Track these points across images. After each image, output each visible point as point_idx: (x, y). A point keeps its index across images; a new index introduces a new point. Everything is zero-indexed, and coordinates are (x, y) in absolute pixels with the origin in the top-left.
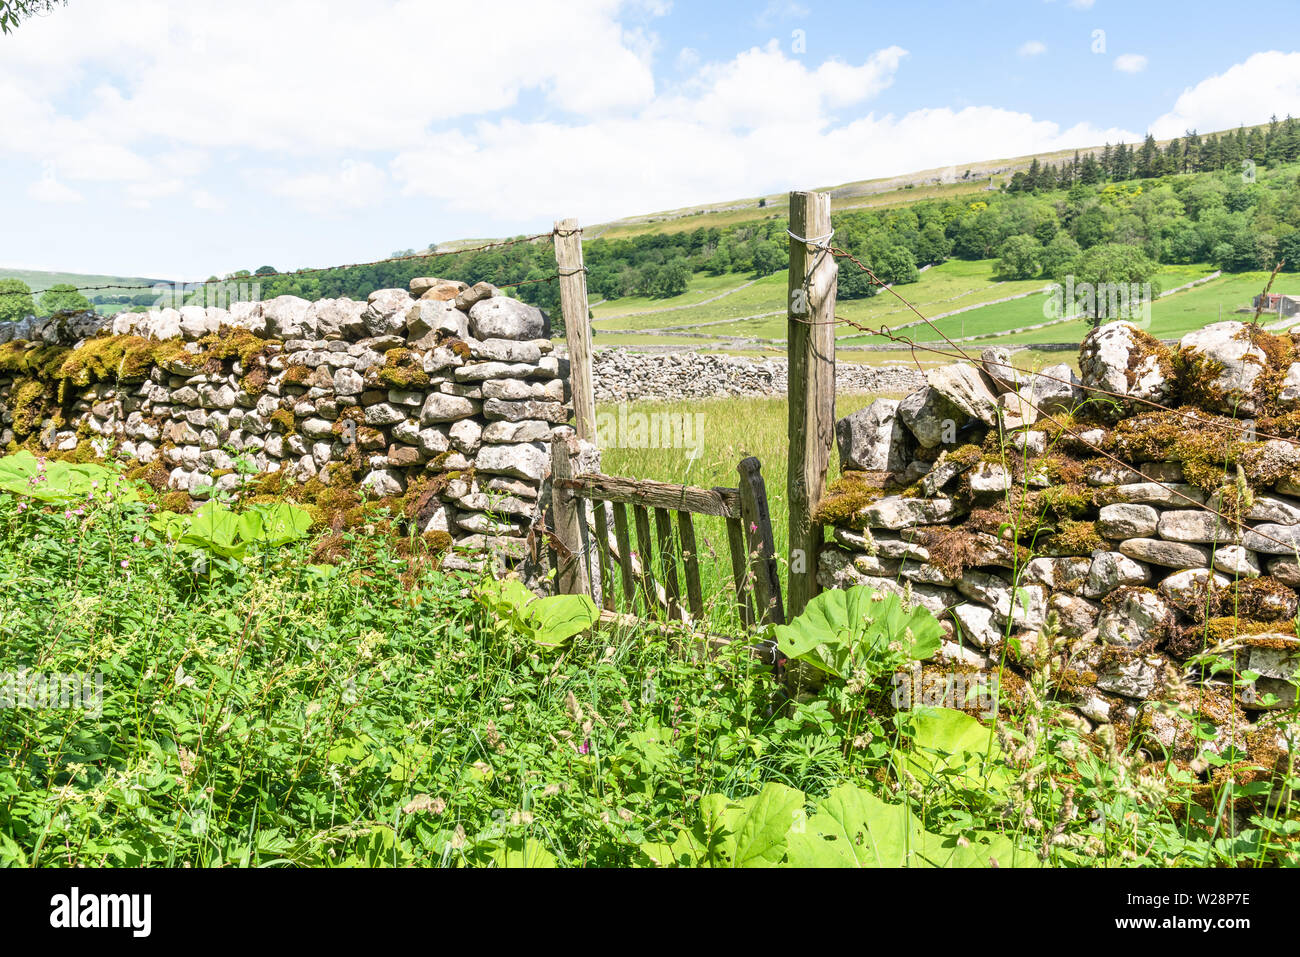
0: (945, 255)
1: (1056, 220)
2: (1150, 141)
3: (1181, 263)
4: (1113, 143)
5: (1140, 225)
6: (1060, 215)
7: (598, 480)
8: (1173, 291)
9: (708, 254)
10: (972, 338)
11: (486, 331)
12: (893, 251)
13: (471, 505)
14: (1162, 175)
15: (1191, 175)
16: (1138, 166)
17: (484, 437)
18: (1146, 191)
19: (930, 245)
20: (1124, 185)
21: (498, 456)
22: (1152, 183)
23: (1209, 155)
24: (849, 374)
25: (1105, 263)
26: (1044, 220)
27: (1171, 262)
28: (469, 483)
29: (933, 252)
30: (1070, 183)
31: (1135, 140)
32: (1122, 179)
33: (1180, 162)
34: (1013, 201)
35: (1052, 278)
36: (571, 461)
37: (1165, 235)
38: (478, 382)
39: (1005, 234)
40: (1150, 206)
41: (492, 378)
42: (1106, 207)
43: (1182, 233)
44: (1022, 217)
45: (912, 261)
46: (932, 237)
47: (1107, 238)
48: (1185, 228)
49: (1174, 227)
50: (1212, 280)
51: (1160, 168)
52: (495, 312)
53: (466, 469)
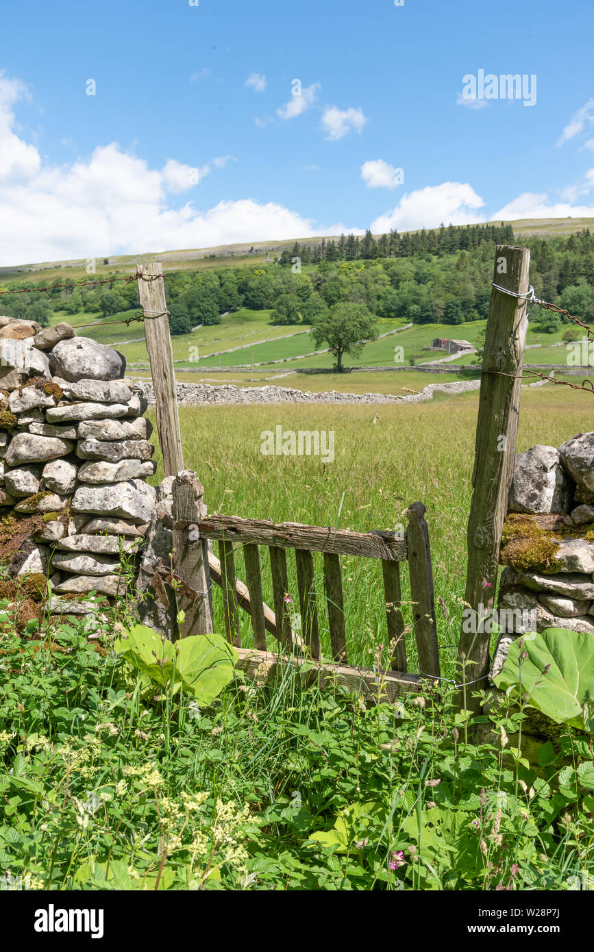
0: (238, 305)
1: (311, 284)
2: (369, 235)
3: (389, 317)
4: (346, 235)
5: (364, 291)
6: (313, 281)
7: (231, 523)
8: (384, 335)
9: (65, 298)
10: (258, 365)
11: (75, 370)
12: (202, 302)
13: (73, 547)
14: (376, 258)
15: (394, 259)
16: (362, 251)
17: (81, 477)
18: (367, 268)
19: (228, 298)
20: (353, 263)
21: (102, 496)
22: (371, 263)
23: (404, 246)
24: (196, 391)
25: (345, 315)
26: (303, 284)
27: (383, 316)
28: (66, 524)
29: (230, 303)
30: (319, 260)
31: (359, 233)
32: (352, 259)
33: (387, 250)
34: (283, 270)
35: (310, 324)
36: (196, 503)
37: (379, 298)
38: (74, 423)
39: (278, 293)
40: (370, 278)
41: (89, 419)
42: (342, 277)
43: (389, 297)
44: (289, 282)
45: (217, 308)
46: (229, 292)
47: (343, 299)
48: (391, 294)
49: (384, 293)
50: (407, 329)
51: (375, 253)
52: (80, 353)
53: (62, 509)
